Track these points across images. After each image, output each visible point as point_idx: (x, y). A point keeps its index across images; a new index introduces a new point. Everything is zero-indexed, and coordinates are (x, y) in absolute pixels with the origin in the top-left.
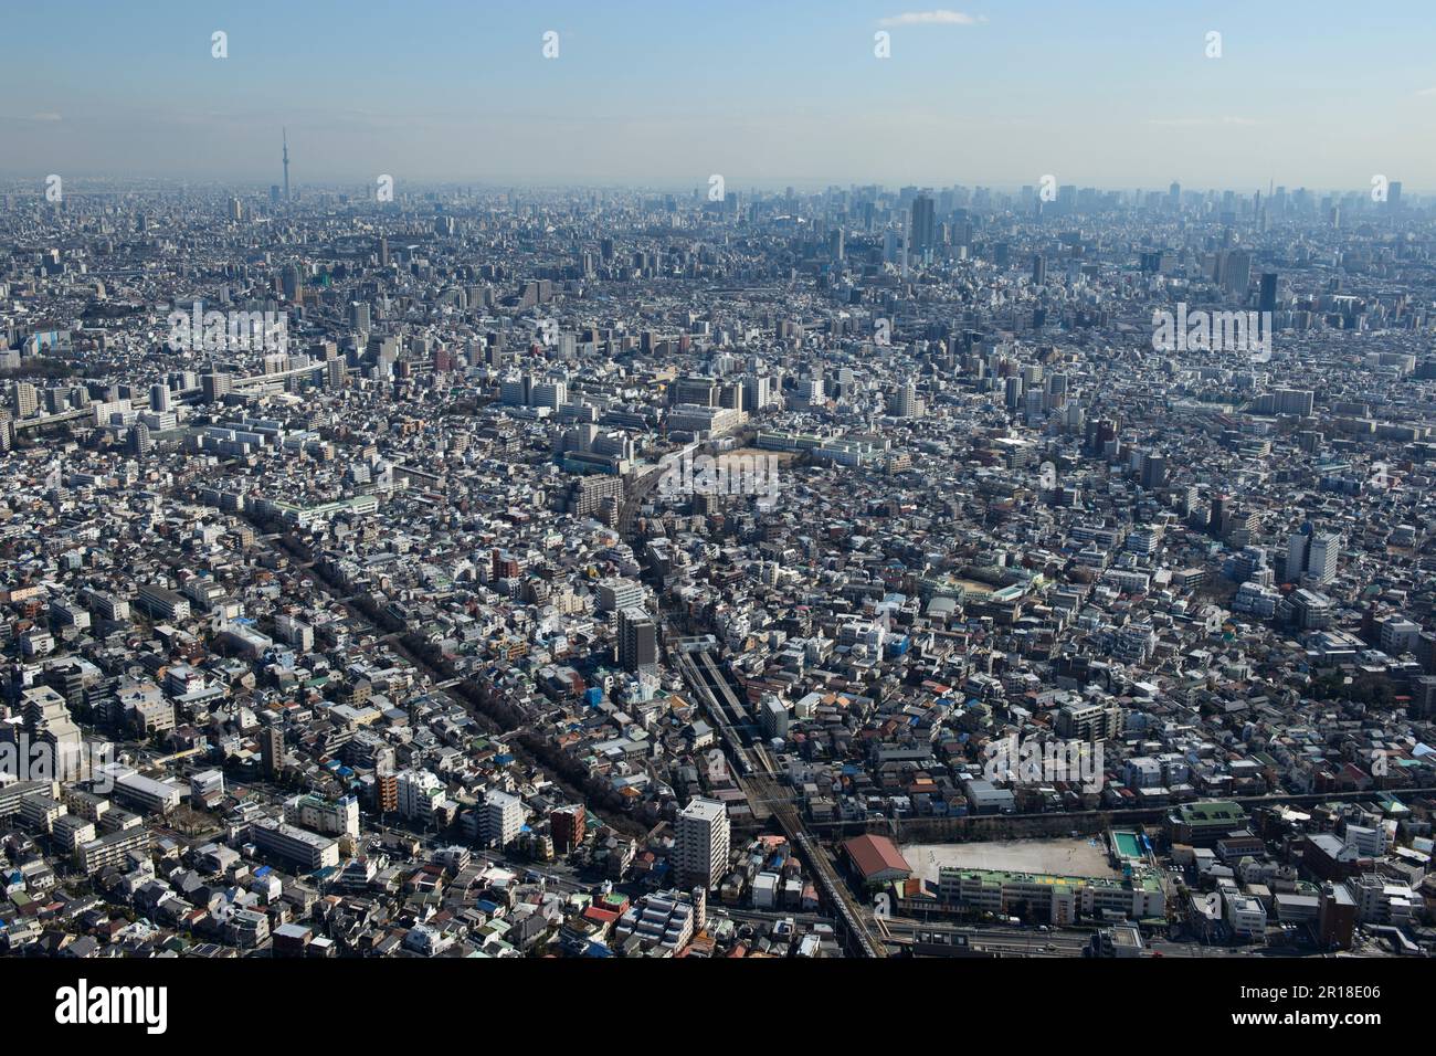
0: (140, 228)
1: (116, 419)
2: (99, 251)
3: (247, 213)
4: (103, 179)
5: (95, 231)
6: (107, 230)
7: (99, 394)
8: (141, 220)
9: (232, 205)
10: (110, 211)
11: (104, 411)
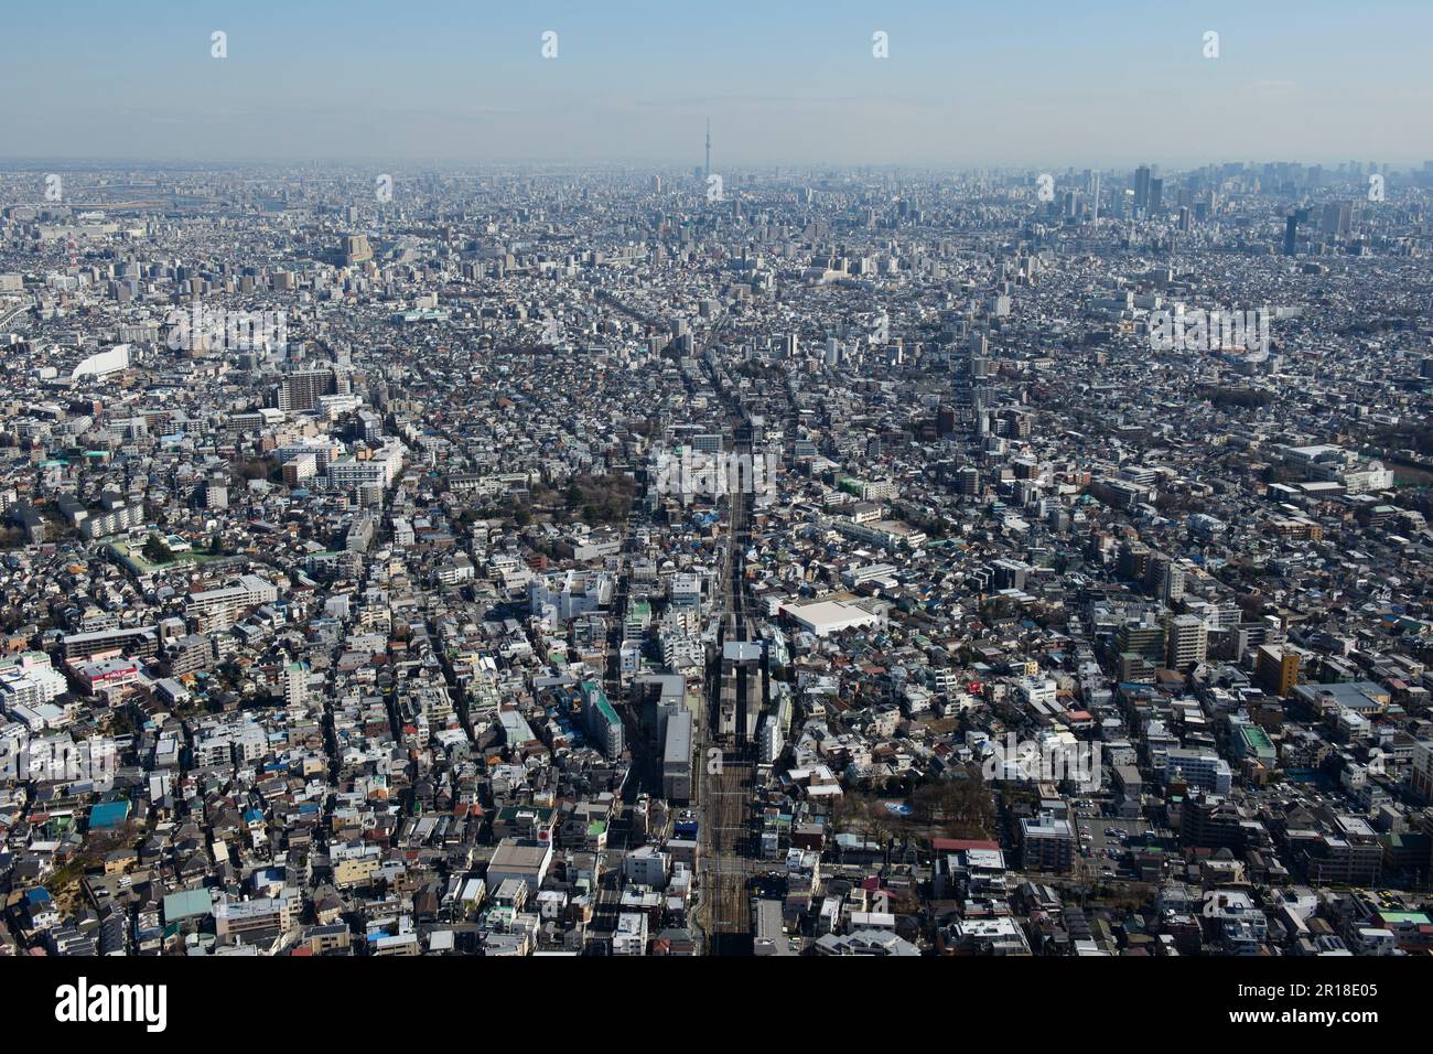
0: (584, 197)
1: (548, 269)
2: (553, 210)
3: (665, 188)
4: (567, 164)
5: (553, 199)
6: (561, 199)
7: (541, 259)
8: (585, 192)
9: (654, 180)
10: (566, 187)
11: (543, 266)
